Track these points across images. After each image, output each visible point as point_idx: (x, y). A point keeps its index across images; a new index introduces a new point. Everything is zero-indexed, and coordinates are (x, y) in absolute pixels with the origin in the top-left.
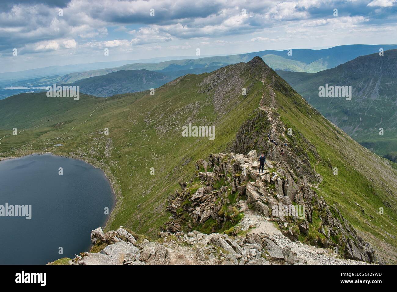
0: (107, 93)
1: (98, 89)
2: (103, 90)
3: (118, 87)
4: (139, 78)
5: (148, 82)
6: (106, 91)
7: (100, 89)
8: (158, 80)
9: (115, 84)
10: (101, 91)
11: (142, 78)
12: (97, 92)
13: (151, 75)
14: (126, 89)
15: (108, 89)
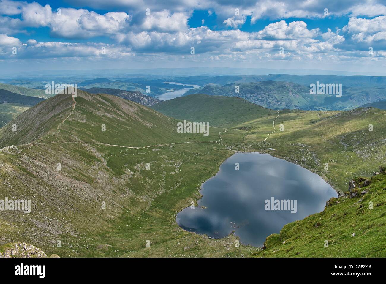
0: (254, 99)
1: (246, 95)
2: (251, 97)
3: (264, 96)
4: (286, 90)
5: (294, 95)
6: (253, 98)
7: (248, 95)
8: (304, 93)
9: (263, 93)
10: (249, 97)
11: (288, 90)
12: (245, 97)
13: (298, 88)
14: (272, 98)
15: (255, 97)
